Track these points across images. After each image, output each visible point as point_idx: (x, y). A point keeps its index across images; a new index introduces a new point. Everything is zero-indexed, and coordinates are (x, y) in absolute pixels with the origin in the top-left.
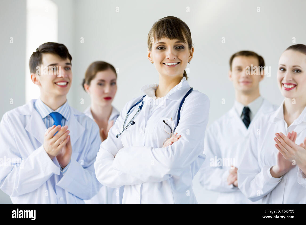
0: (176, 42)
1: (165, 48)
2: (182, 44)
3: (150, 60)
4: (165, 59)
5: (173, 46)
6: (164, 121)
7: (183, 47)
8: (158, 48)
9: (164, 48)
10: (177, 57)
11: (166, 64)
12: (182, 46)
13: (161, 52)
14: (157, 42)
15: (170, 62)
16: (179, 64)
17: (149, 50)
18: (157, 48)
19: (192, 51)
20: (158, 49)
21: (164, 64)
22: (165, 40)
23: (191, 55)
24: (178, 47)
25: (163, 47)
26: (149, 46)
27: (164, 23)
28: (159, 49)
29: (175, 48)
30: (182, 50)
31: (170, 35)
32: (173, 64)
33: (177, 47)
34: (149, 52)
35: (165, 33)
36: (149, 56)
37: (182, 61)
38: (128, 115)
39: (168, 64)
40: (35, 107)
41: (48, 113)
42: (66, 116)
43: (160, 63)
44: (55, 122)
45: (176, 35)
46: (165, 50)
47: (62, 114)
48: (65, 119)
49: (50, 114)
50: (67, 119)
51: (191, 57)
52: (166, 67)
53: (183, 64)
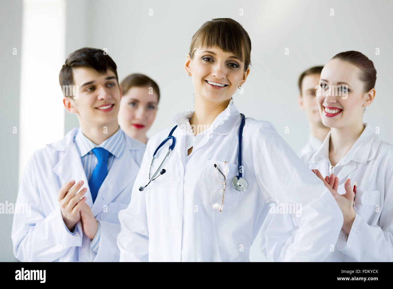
0: (231, 57)
2: (238, 61)
3: (188, 71)
4: (210, 76)
5: (224, 61)
7: (238, 66)
8: (204, 57)
9: (212, 60)
10: (227, 76)
11: (209, 82)
12: (237, 64)
13: (207, 64)
14: (205, 49)
15: (216, 81)
16: (226, 87)
17: (189, 57)
19: (246, 73)
20: (204, 59)
21: (207, 81)
22: (217, 50)
23: (244, 78)
24: (231, 63)
25: (210, 59)
29: (227, 64)
30: (236, 69)
31: (225, 46)
32: (218, 85)
33: (229, 64)
36: (187, 66)
38: (154, 158)
39: (212, 83)
40: (74, 141)
41: (90, 150)
42: (116, 153)
43: (201, 79)
44: (99, 162)
45: (233, 47)
46: (213, 63)
47: (109, 149)
48: (115, 157)
49: (92, 150)
50: (117, 156)
51: (243, 81)
52: (208, 86)
53: (232, 87)
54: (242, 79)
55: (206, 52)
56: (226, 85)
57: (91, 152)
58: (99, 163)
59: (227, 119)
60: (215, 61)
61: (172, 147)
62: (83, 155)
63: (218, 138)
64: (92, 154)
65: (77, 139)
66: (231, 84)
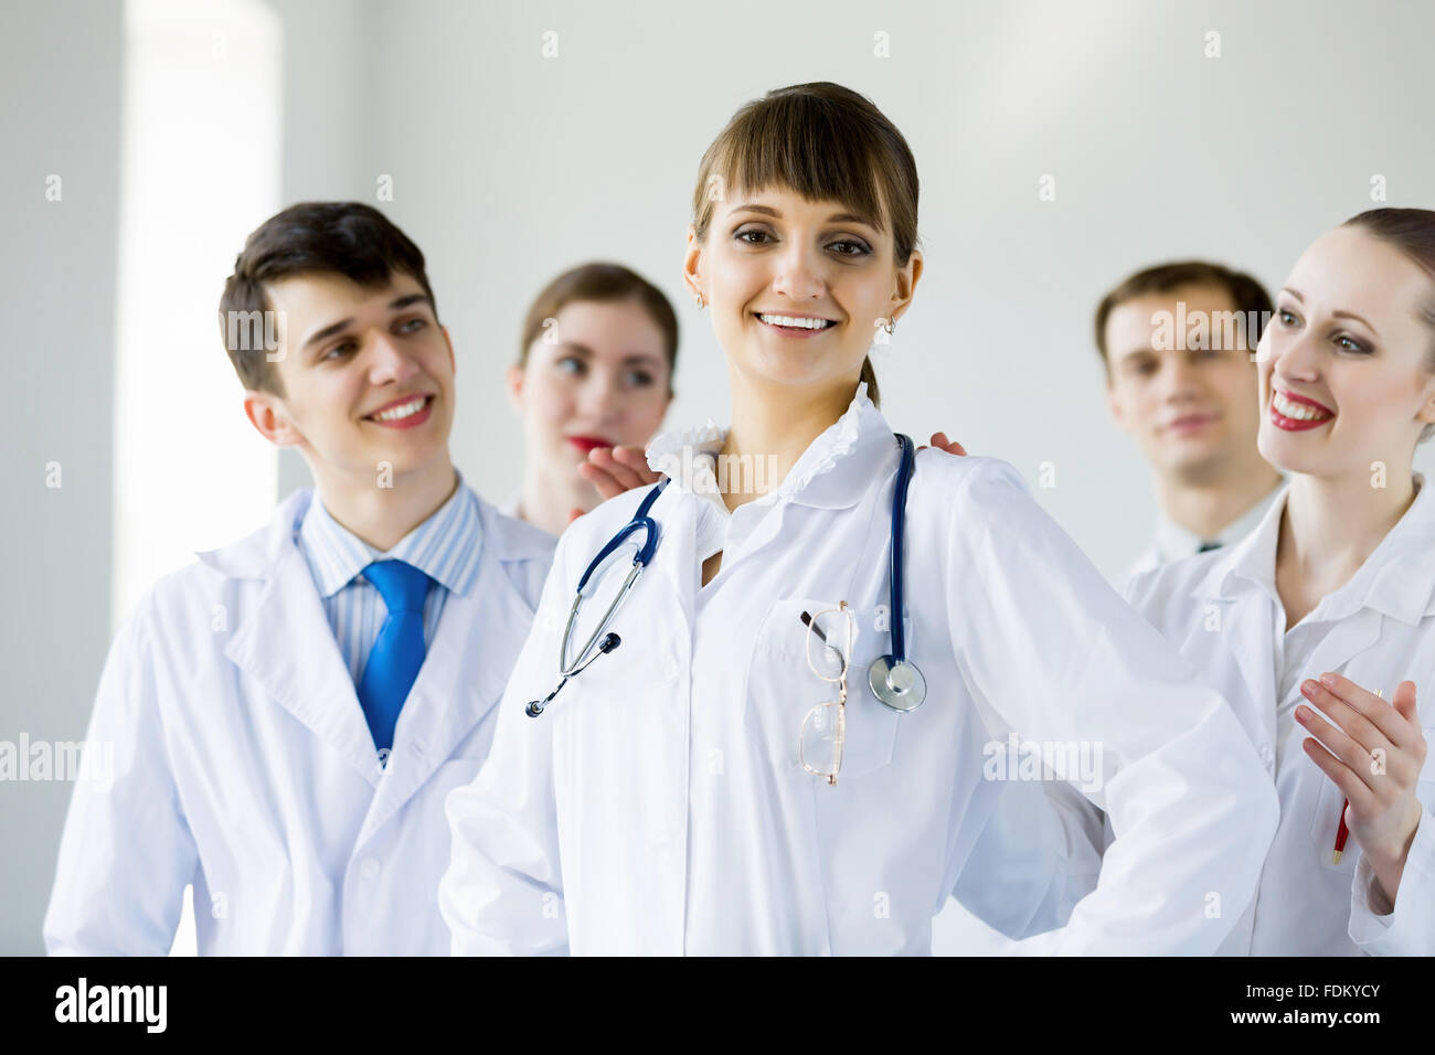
0: (835, 219)
1: (775, 240)
2: (864, 229)
3: (695, 288)
4: (766, 295)
5: (813, 233)
7: (866, 249)
8: (739, 231)
9: (770, 237)
10: (829, 288)
11: (767, 318)
12: (861, 241)
13: (754, 253)
14: (740, 199)
15: (790, 310)
16: (831, 330)
17: (695, 238)
18: (737, 233)
19: (909, 272)
20: (739, 237)
21: (758, 316)
22: (781, 199)
23: (904, 292)
24: (841, 243)
25: (764, 234)
27: (790, 114)
28: (746, 237)
29: (827, 247)
30: (862, 260)
31: (810, 180)
32: (801, 323)
33: (835, 243)
35: (789, 164)
36: (692, 269)
37: (852, 318)
38: (580, 597)
39: (779, 320)
40: (296, 540)
41: (355, 570)
42: (450, 578)
43: (738, 311)
44: (391, 612)
45: (839, 180)
46: (775, 247)
47: (426, 565)
48: (447, 591)
49: (364, 572)
50: (457, 590)
51: (899, 302)
52: (766, 333)
53: (852, 329)
54: (893, 298)
55: (744, 208)
56: (831, 324)
57: (361, 578)
58: (391, 618)
59: (845, 453)
60: (780, 238)
61: (645, 556)
62: (330, 590)
63: (815, 521)
64: (364, 584)
65: (307, 532)
66: (847, 316)
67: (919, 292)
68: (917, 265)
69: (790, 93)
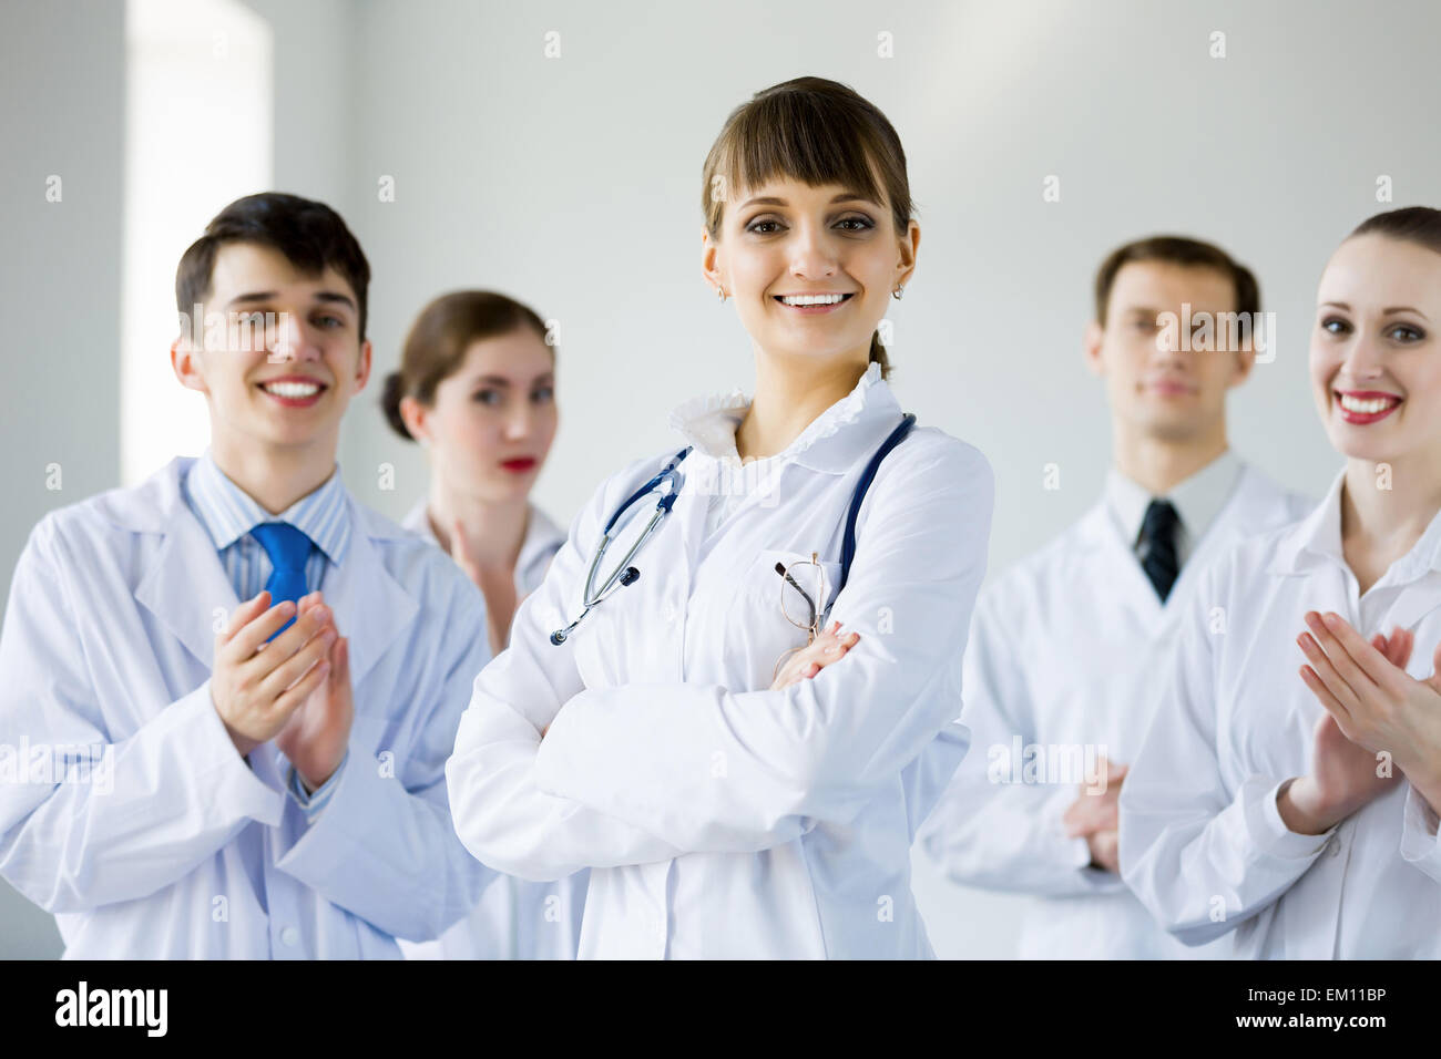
0: (837, 200)
1: (785, 228)
2: (865, 205)
3: (715, 282)
4: (784, 279)
5: (820, 215)
6: (780, 569)
7: (869, 223)
8: (751, 225)
9: (779, 224)
10: (842, 267)
11: (787, 300)
12: (863, 217)
13: (767, 242)
14: (747, 195)
15: (809, 289)
16: (850, 300)
17: (709, 237)
18: (749, 226)
19: (909, 242)
20: (752, 229)
21: (780, 299)
22: (784, 188)
23: (907, 260)
24: (845, 221)
25: (774, 223)
26: (708, 215)
27: (780, 110)
28: (758, 229)
29: (833, 227)
30: (866, 234)
31: (809, 167)
32: (820, 300)
33: (841, 222)
34: (708, 245)
35: (786, 155)
36: (710, 265)
37: (866, 287)
39: (799, 301)
40: (186, 498)
41: (246, 528)
42: (330, 544)
43: (759, 297)
44: (278, 570)
45: (835, 163)
46: (786, 234)
48: (326, 557)
49: (252, 532)
50: (336, 557)
51: (905, 269)
52: (789, 313)
53: (868, 299)
54: (899, 266)
55: (751, 202)
56: (847, 297)
57: (246, 539)
58: (279, 575)
60: (790, 225)
61: (667, 503)
66: (862, 288)
67: (921, 257)
68: (915, 232)
69: (777, 91)
